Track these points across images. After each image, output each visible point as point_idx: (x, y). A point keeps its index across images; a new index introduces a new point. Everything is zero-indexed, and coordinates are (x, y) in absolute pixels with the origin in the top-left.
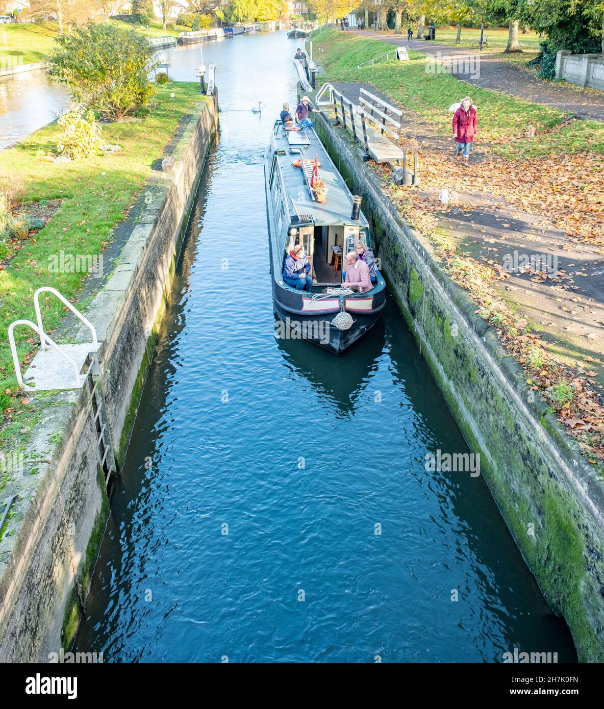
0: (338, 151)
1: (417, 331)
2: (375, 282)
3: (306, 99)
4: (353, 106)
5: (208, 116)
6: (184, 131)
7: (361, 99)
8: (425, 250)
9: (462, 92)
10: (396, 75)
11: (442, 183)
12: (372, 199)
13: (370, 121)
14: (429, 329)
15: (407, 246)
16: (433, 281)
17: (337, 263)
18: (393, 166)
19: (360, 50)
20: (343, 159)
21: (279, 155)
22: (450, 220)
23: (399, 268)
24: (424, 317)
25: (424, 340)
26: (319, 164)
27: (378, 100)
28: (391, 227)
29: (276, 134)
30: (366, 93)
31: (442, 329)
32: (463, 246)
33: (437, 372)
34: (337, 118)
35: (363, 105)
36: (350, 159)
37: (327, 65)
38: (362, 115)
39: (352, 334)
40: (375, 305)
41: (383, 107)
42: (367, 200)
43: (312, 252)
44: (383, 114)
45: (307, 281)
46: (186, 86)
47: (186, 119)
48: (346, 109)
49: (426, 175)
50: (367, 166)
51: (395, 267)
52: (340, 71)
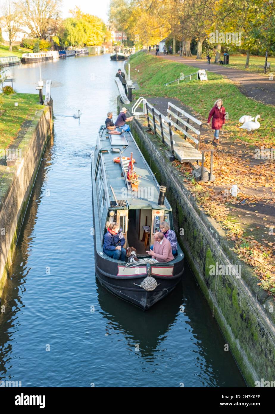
0: (150, 152)
1: (211, 299)
2: (175, 254)
3: (124, 110)
4: (162, 116)
5: (45, 121)
6: (25, 134)
7: (168, 111)
8: (218, 234)
9: (249, 107)
10: (196, 92)
11: (233, 180)
12: (177, 191)
13: (176, 129)
14: (220, 297)
15: (204, 230)
16: (224, 259)
17: (146, 239)
18: (193, 166)
19: (168, 71)
20: (154, 158)
21: (103, 153)
22: (239, 210)
23: (197, 248)
24: (216, 288)
25: (217, 306)
26: (133, 160)
27: (182, 112)
28: (191, 214)
29: (101, 137)
30: (173, 106)
31: (231, 298)
32: (248, 231)
33: (227, 332)
34: (149, 125)
35: (170, 116)
36: (159, 159)
37: (141, 83)
38: (169, 124)
39: (156, 294)
40: (175, 272)
41: (186, 118)
42: (172, 192)
43: (126, 230)
44: (185, 123)
45: (121, 252)
46: (27, 97)
47: (27, 124)
48: (157, 118)
49: (220, 173)
50: (173, 165)
51: (194, 247)
52: (152, 88)
